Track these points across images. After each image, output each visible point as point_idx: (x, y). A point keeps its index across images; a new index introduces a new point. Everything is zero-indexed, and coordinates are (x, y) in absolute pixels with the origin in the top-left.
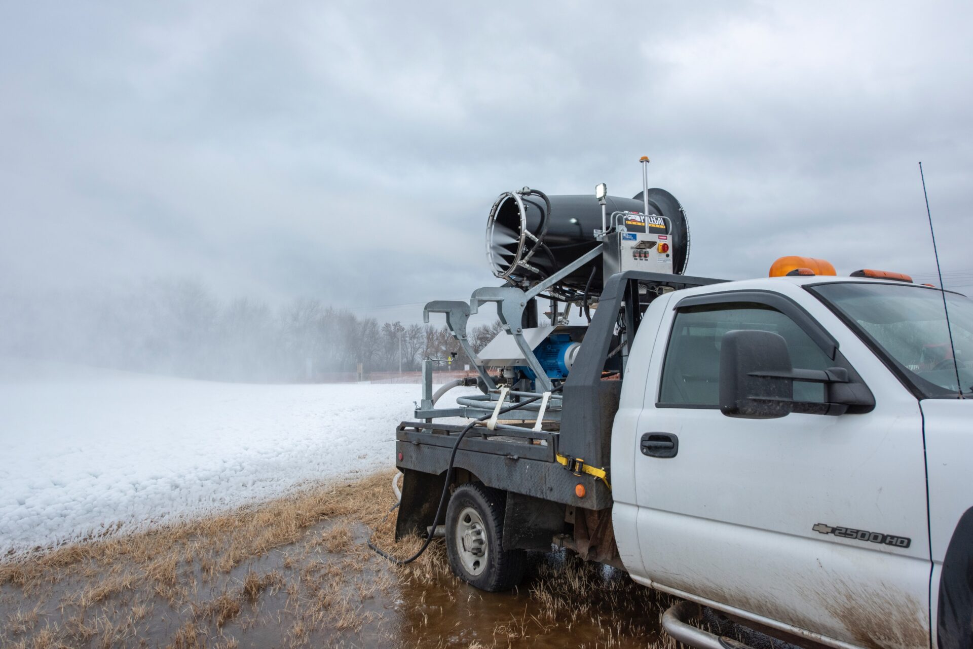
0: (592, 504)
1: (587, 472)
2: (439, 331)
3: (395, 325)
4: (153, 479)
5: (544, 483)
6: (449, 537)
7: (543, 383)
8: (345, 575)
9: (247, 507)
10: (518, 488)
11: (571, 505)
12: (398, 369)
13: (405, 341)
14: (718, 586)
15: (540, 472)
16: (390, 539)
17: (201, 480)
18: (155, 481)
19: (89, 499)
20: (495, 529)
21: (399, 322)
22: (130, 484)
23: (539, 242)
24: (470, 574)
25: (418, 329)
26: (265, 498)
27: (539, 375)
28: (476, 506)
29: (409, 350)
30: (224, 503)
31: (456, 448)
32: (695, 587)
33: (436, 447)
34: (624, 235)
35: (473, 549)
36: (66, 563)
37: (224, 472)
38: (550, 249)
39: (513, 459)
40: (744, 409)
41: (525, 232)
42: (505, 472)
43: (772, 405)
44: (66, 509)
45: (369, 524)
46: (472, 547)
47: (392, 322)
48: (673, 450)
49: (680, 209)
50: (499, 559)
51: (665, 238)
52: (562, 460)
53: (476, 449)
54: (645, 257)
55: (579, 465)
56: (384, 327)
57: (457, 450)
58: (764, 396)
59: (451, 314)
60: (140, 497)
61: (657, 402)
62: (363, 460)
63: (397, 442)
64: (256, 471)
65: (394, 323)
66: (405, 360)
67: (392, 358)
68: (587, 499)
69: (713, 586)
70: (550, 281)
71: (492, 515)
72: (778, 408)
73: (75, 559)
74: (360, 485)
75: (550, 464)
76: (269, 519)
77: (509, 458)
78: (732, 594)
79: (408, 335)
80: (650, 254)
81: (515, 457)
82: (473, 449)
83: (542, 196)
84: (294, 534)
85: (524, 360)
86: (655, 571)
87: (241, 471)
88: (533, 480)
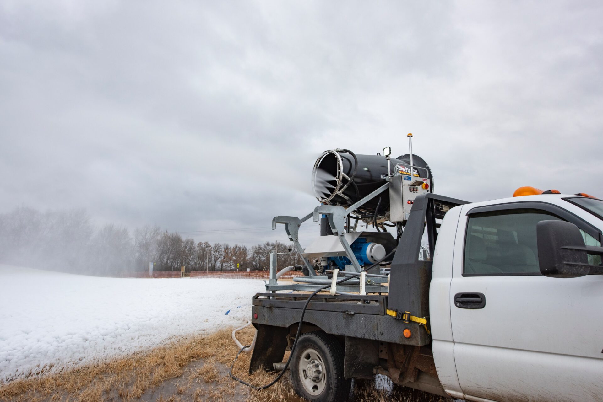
0: (418, 342)
1: (413, 320)
2: (232, 248)
3: (205, 243)
4: (69, 334)
5: (376, 329)
6: (294, 369)
7: (356, 267)
8: (224, 398)
9: (138, 354)
10: (354, 334)
11: (399, 344)
12: (206, 270)
13: (211, 253)
14: (523, 395)
15: (373, 322)
16: (246, 373)
17: (102, 336)
18: (70, 336)
19: (26, 348)
20: (332, 363)
21: (208, 242)
22: (53, 338)
23: (351, 180)
24: (310, 395)
25: (219, 246)
26: (149, 347)
27: (353, 262)
28: (316, 347)
29: (213, 259)
30: (121, 351)
31: (305, 309)
32: (503, 396)
33: (286, 309)
34: (405, 177)
35: (314, 377)
36: (16, 394)
37: (117, 330)
38: (357, 186)
39: (351, 314)
40: (561, 270)
41: (342, 174)
42: (343, 323)
43: (578, 268)
44: (9, 355)
45: (225, 363)
46: (313, 376)
47: (203, 242)
48: (481, 303)
49: (427, 166)
50: (335, 383)
51: (426, 180)
52: (391, 313)
53: (319, 309)
54: (416, 191)
55: (408, 316)
56: (198, 245)
57: (306, 310)
58: (572, 262)
59: (289, 224)
60: (62, 347)
61: (462, 273)
62: (207, 323)
63: (252, 306)
64: (139, 329)
65: (205, 242)
66: (210, 265)
67: (202, 263)
68: (413, 339)
69: (519, 395)
70: (360, 203)
71: (330, 353)
72: (582, 270)
73: (23, 390)
74: (211, 338)
75: (381, 316)
76: (156, 361)
77: (347, 314)
78: (535, 400)
79: (213, 250)
80: (419, 189)
81: (353, 313)
82: (317, 308)
83: (351, 153)
84: (179, 371)
85: (344, 252)
86: (469, 386)
87: (128, 329)
88: (367, 327)
